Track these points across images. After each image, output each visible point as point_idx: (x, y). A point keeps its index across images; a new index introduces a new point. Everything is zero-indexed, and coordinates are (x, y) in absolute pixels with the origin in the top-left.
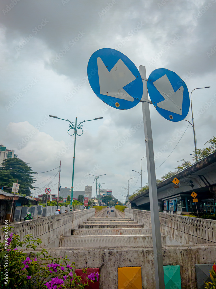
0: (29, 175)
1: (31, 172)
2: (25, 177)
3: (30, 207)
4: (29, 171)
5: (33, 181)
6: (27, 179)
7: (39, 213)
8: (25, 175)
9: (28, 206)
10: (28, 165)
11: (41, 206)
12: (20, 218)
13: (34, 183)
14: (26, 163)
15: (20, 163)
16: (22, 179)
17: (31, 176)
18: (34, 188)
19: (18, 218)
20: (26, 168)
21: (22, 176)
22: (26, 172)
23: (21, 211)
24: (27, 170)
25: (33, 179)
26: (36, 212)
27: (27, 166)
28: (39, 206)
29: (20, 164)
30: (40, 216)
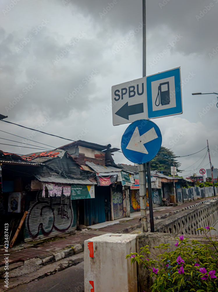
0: (173, 159)
1: (175, 156)
2: (170, 162)
3: (189, 189)
4: (172, 155)
5: (178, 164)
6: (172, 163)
7: (198, 194)
8: (169, 160)
9: (186, 188)
10: (170, 150)
11: (198, 188)
12: (182, 199)
13: (179, 167)
14: (168, 149)
15: (162, 149)
16: (168, 164)
17: (175, 161)
18: (180, 171)
19: (181, 199)
20: (169, 153)
21: (167, 162)
22: (170, 157)
23: (182, 192)
24: (170, 155)
25: (177, 163)
26: (195, 193)
27: (170, 152)
28: (196, 187)
29: (163, 151)
30: (199, 197)
